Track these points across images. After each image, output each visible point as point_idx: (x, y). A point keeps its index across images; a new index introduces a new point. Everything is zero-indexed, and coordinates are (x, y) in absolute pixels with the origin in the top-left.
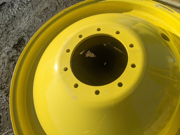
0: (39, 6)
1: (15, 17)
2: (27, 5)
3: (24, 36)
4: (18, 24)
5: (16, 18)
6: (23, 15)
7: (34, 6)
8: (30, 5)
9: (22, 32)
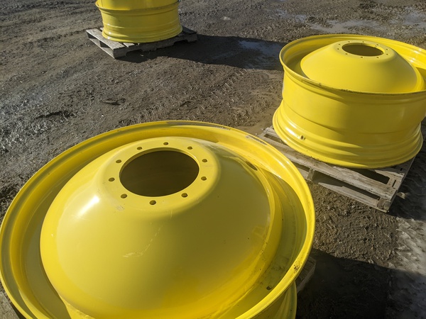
0: (63, 140)
1: (6, 151)
2: (38, 136)
3: (17, 184)
4: (10, 163)
5: (8, 153)
6: (24, 151)
7: (51, 139)
8: (44, 136)
9: (14, 177)
